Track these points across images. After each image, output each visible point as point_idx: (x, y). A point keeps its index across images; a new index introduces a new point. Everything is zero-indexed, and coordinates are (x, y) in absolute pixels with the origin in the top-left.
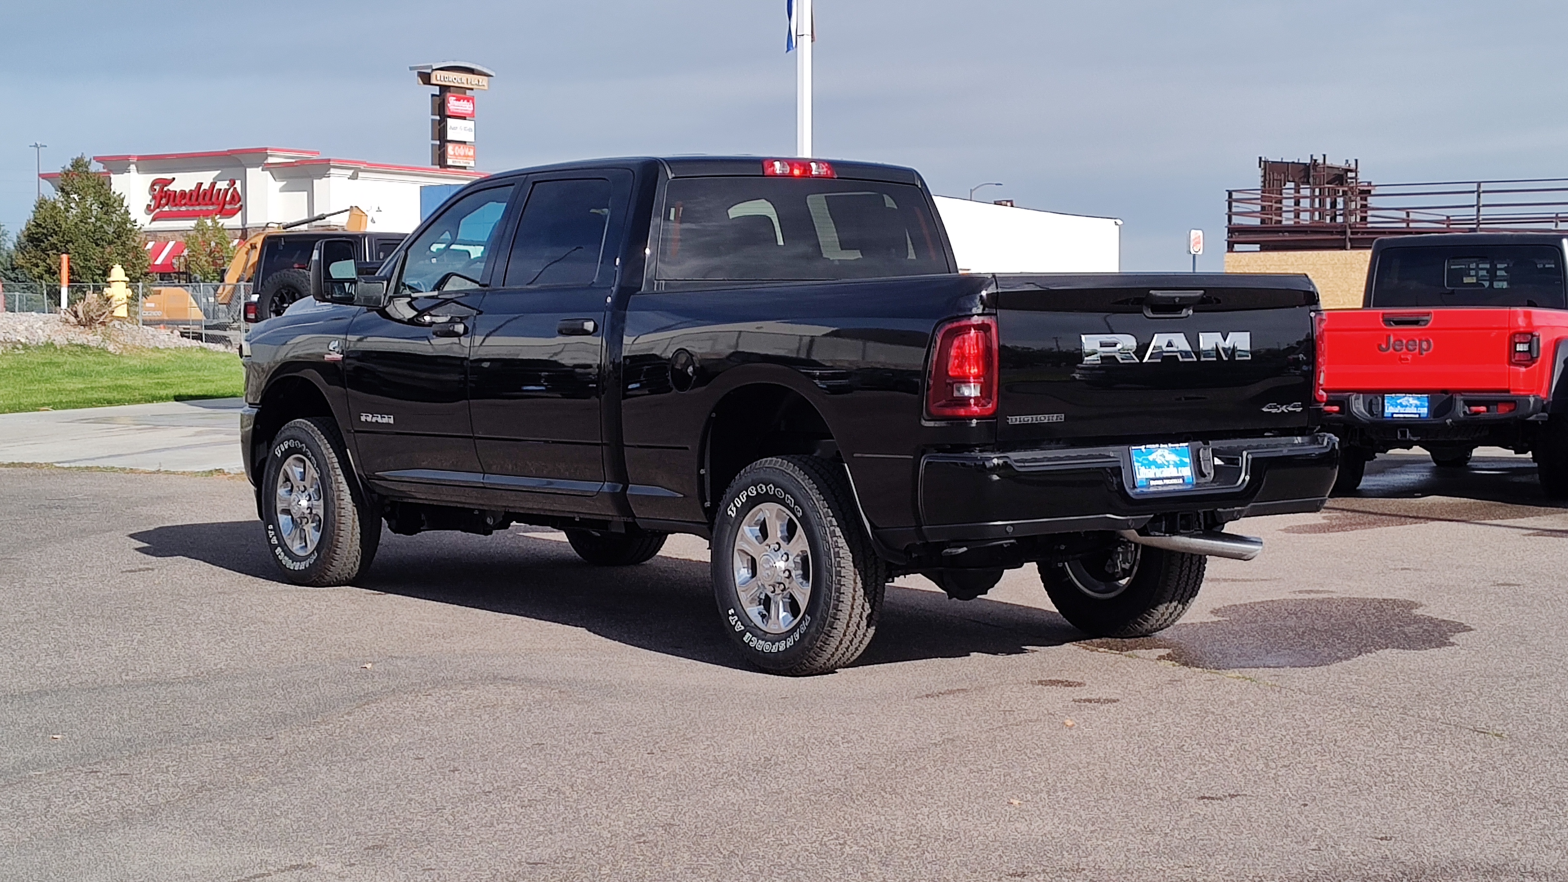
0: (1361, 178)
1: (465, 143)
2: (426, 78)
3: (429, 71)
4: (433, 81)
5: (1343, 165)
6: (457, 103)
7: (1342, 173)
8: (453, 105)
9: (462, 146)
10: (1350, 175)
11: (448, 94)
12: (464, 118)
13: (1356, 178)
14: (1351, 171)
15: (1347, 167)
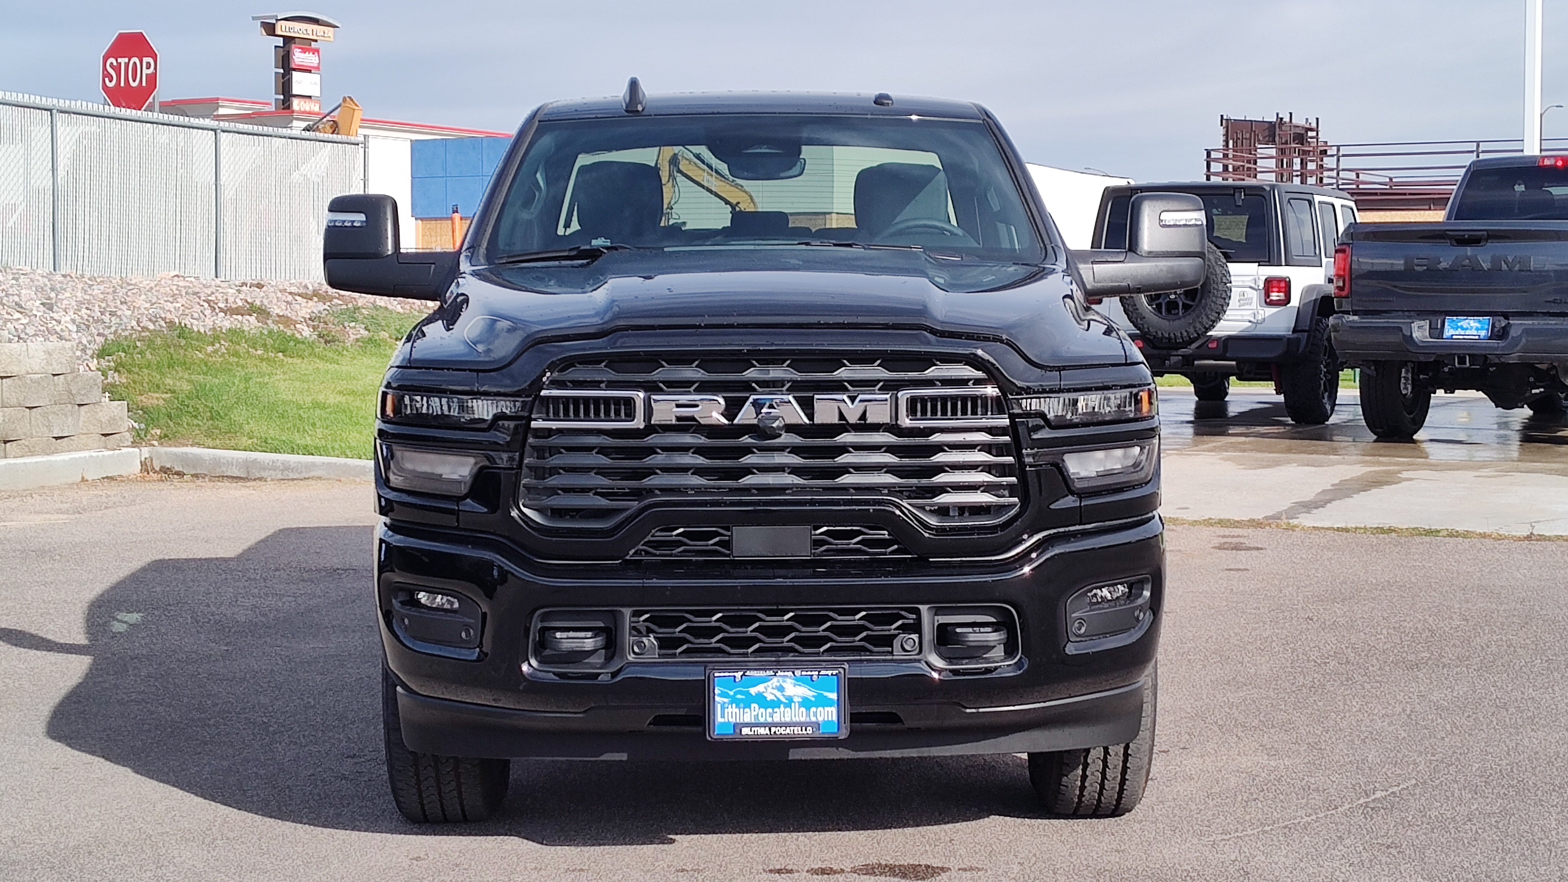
0: (1322, 138)
1: (310, 97)
2: (270, 29)
3: (274, 21)
4: (278, 32)
5: (1302, 123)
6: (303, 55)
7: (1303, 132)
8: (299, 57)
9: (308, 100)
10: (1310, 134)
11: (293, 45)
12: (310, 71)
13: (1317, 137)
14: (1311, 130)
15: (1308, 126)
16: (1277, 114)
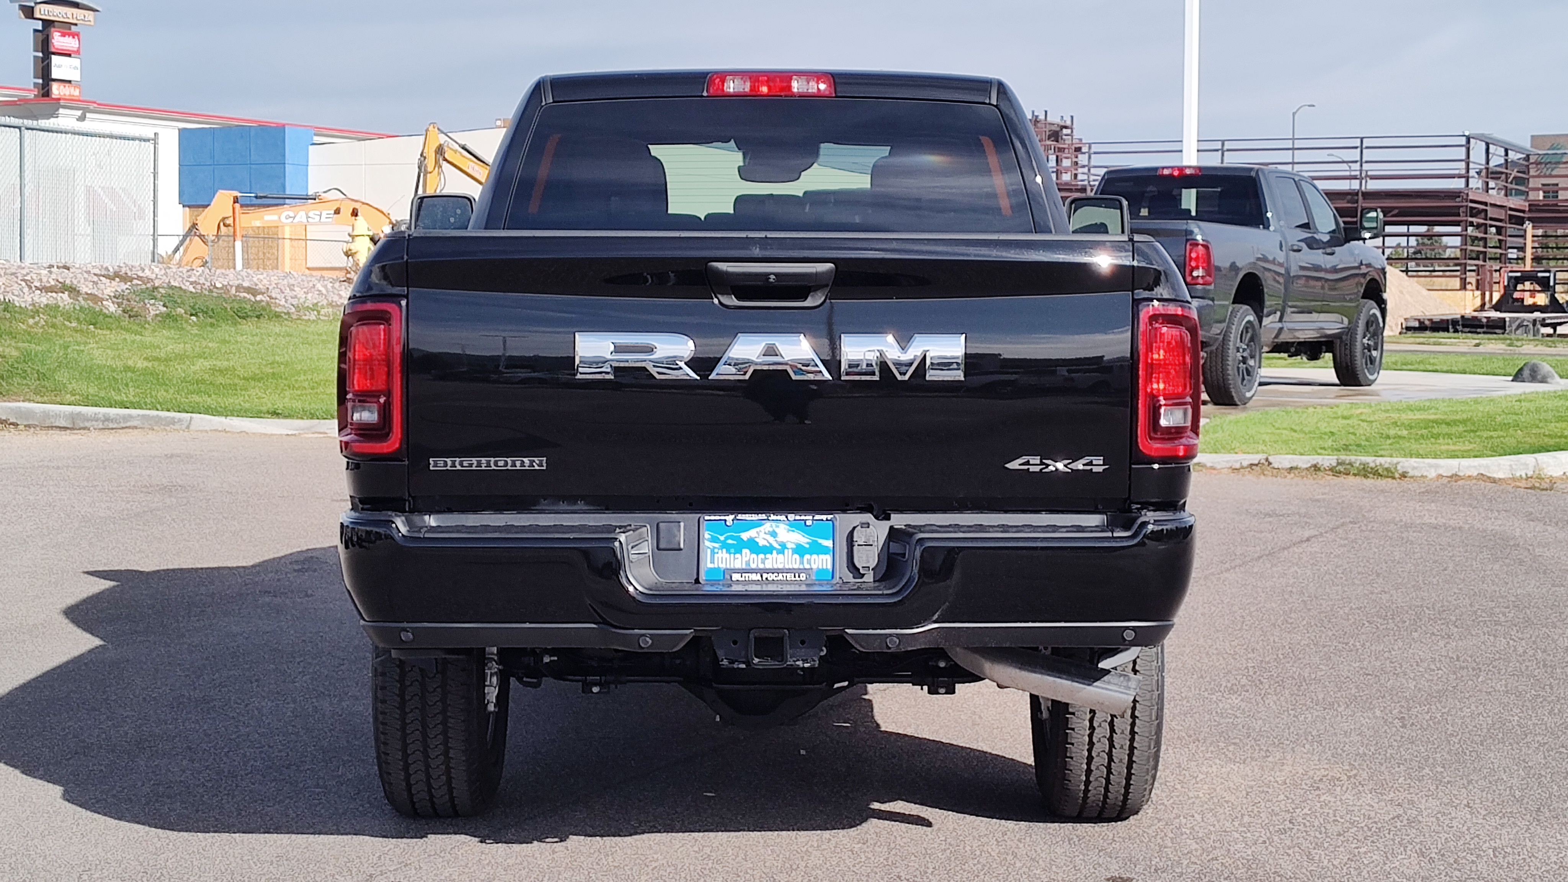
0: (1076, 135)
1: (70, 82)
2: (29, 13)
3: (32, 4)
4: (37, 15)
5: (1057, 120)
6: (62, 39)
7: (1058, 129)
8: (58, 41)
9: (67, 85)
10: (1065, 131)
11: (53, 29)
12: (69, 55)
13: (1071, 135)
14: (1066, 127)
15: (1063, 124)
16: (1033, 112)
